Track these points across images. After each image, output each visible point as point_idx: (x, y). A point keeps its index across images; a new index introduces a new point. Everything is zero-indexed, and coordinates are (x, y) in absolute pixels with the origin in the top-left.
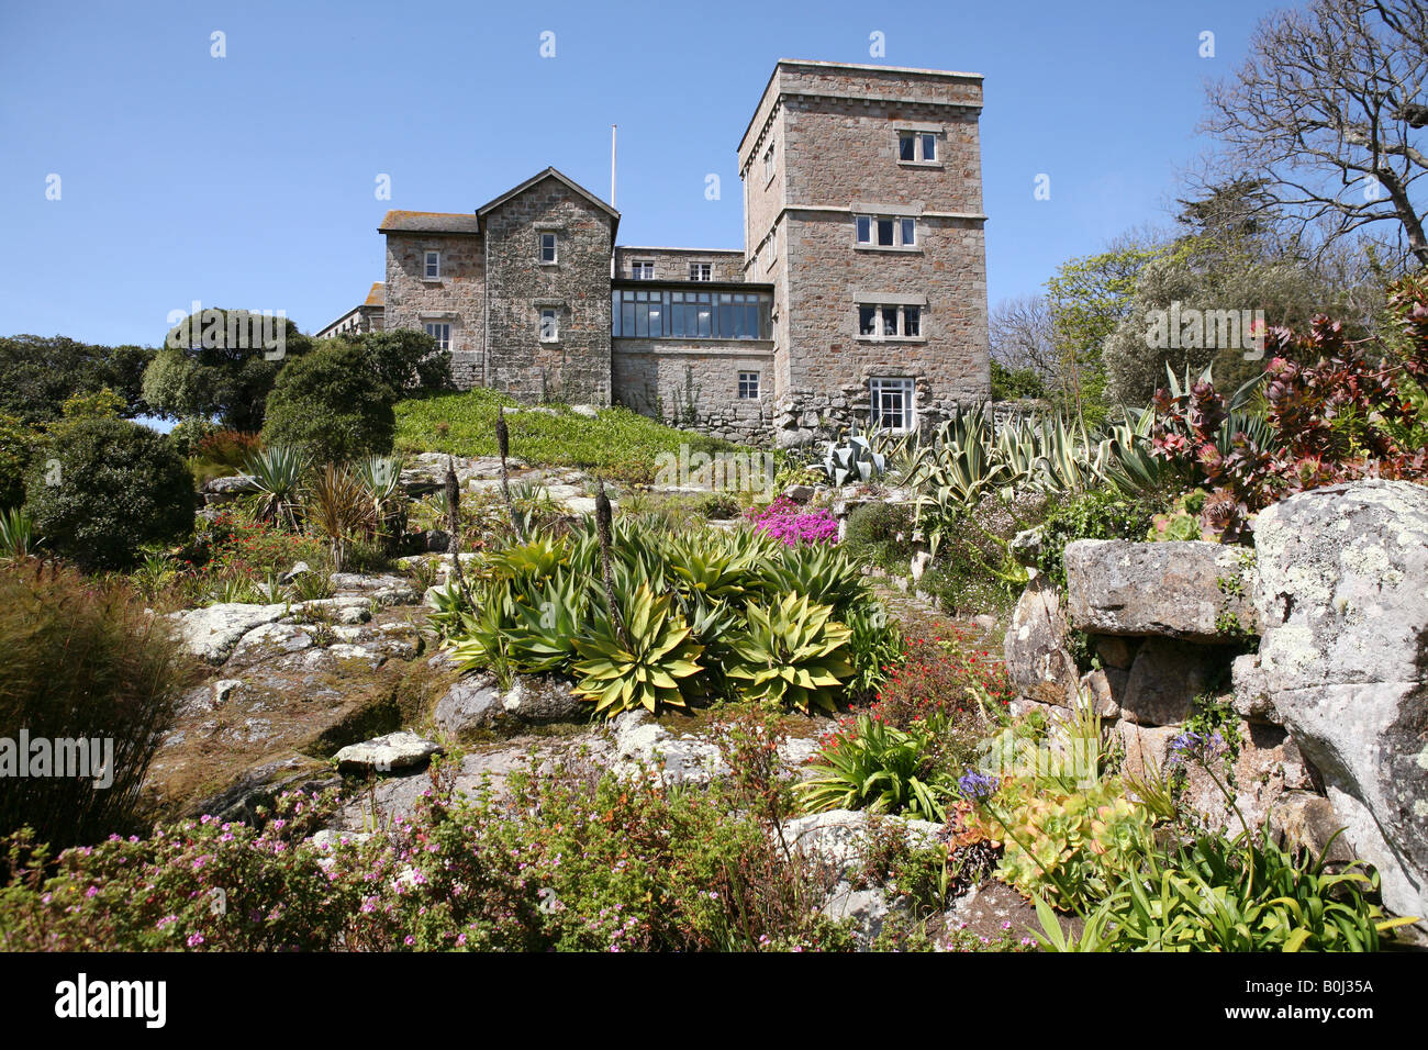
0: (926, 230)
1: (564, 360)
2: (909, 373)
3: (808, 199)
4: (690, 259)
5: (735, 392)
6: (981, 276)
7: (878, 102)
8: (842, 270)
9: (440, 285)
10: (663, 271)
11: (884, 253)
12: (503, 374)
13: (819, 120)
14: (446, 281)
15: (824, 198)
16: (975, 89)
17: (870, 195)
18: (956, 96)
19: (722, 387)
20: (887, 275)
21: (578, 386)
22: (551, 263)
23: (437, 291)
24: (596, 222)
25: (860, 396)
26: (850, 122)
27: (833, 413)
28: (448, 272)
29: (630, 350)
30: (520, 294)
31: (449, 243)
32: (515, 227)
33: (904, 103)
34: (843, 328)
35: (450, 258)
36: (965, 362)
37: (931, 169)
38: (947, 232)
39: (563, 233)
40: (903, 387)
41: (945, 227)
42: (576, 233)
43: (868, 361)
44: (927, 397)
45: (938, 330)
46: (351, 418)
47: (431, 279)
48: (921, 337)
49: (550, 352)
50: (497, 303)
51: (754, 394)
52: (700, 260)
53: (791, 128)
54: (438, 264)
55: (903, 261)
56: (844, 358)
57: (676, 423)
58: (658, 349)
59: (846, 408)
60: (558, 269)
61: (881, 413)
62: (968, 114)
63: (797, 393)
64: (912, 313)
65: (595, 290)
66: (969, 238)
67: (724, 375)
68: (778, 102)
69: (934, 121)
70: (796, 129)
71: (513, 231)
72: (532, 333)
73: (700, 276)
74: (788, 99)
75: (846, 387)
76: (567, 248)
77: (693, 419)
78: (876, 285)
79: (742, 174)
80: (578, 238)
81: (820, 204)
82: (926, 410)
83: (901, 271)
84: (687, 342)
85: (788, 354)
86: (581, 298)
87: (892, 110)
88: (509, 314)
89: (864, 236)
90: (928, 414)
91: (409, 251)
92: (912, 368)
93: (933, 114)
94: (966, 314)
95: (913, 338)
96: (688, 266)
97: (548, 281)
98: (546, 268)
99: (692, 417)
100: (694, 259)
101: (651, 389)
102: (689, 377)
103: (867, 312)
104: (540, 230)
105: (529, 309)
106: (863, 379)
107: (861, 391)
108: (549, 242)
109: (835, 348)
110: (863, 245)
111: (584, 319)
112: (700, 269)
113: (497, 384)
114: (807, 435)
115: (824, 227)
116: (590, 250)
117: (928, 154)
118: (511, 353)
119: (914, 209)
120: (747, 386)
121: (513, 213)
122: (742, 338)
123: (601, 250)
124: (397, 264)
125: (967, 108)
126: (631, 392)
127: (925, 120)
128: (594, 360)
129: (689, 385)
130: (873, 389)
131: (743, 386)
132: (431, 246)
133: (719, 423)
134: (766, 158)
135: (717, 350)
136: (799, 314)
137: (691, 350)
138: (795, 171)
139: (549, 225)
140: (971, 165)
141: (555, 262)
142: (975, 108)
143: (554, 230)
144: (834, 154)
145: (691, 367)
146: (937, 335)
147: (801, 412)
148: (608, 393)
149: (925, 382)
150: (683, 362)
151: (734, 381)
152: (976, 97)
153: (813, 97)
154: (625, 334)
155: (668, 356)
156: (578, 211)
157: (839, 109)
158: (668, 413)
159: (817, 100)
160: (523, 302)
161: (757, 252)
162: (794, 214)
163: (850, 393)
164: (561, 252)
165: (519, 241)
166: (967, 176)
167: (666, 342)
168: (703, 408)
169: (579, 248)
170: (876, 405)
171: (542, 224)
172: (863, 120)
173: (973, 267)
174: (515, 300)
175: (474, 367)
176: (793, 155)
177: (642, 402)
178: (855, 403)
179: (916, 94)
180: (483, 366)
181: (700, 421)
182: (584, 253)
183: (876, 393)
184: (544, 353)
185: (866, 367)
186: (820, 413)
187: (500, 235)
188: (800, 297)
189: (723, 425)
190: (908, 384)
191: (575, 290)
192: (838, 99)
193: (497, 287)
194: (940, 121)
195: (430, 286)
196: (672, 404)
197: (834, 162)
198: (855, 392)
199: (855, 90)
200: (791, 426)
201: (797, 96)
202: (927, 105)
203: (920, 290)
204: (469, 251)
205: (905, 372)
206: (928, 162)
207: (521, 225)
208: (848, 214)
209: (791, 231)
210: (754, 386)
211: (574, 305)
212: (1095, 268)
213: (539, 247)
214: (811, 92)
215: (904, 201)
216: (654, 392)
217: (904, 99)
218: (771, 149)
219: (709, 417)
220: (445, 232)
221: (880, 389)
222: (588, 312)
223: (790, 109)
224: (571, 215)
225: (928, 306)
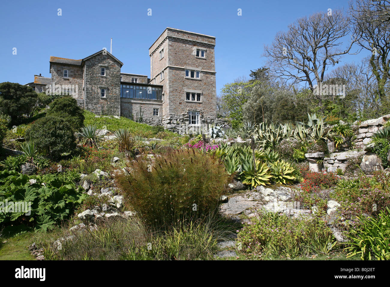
0: (202, 74)
1: (107, 103)
2: (198, 110)
3: (174, 64)
4: (132, 77)
5: (152, 114)
6: (215, 87)
7: (191, 41)
8: (182, 83)
9: (68, 80)
10: (124, 80)
11: (192, 80)
12: (90, 106)
13: (176, 44)
14: (69, 78)
15: (177, 64)
16: (214, 41)
17: (189, 65)
18: (209, 42)
19: (149, 112)
20: (193, 85)
21: (111, 110)
22: (104, 76)
23: (67, 81)
24: (116, 66)
25: (186, 116)
26: (184, 45)
27: (180, 120)
28: (71, 76)
29: (125, 101)
30: (95, 84)
31: (71, 68)
32: (94, 65)
33: (197, 42)
34: (182, 98)
35: (71, 72)
36: (211, 108)
37: (203, 59)
38: (207, 75)
39: (107, 68)
40: (196, 114)
41: (207, 74)
42: (111, 68)
43: (188, 107)
44: (202, 117)
45: (205, 100)
46: (76, 117)
47: (65, 78)
48: (201, 101)
49: (103, 101)
50: (88, 86)
51: (157, 115)
52: (135, 77)
53: (170, 45)
54: (68, 73)
55: (197, 82)
56: (182, 106)
57: (137, 121)
58: (132, 101)
59: (183, 119)
60: (106, 78)
61: (191, 120)
62: (212, 47)
63: (171, 115)
64: (199, 95)
65: (116, 84)
66: (212, 77)
67: (150, 109)
68: (166, 38)
69: (204, 47)
70: (171, 46)
71: (93, 66)
72: (98, 95)
73: (134, 82)
74: (169, 38)
75: (183, 113)
76: (108, 72)
77: (142, 121)
78: (190, 87)
79: (150, 55)
80: (111, 69)
81: (177, 66)
82: (202, 120)
83: (196, 85)
84: (140, 100)
85: (168, 104)
86: (112, 86)
87: (194, 44)
88: (92, 90)
89: (187, 75)
90: (203, 121)
91: (59, 69)
92: (199, 109)
93: (204, 45)
94: (211, 96)
95: (199, 102)
96: (131, 79)
97: (103, 81)
98: (102, 77)
99: (141, 120)
100: (133, 77)
101: (130, 112)
102: (141, 109)
103: (188, 95)
104: (101, 66)
105: (98, 88)
106: (187, 111)
107: (187, 115)
108: (103, 70)
109: (180, 103)
110: (187, 77)
111: (113, 92)
112: (134, 80)
113: (88, 109)
114: (173, 126)
115: (178, 72)
116: (115, 73)
117: (203, 56)
118: (92, 100)
119: (199, 69)
120: (155, 112)
121: (93, 61)
122: (154, 99)
123: (118, 73)
124: (55, 72)
125: (212, 45)
126: (126, 112)
127: (202, 47)
128: (116, 103)
129: (141, 111)
130: (189, 114)
131: (154, 112)
132: (66, 68)
133: (148, 122)
134: (160, 52)
135: (148, 102)
136: (171, 94)
137: (141, 102)
138: (171, 57)
139: (103, 65)
140: (213, 59)
141: (105, 75)
142: (213, 45)
143: (105, 67)
144: (180, 53)
145: (141, 107)
146: (205, 101)
147: (172, 120)
148: (120, 112)
149: (202, 113)
150: (139, 105)
151: (152, 111)
152: (214, 42)
153: (175, 38)
154: (123, 97)
155: (135, 103)
156: (111, 62)
157: (182, 42)
158: (135, 118)
159: (176, 39)
160: (96, 86)
161: (156, 77)
162: (170, 68)
163: (184, 115)
164: (107, 73)
165: (95, 69)
166: (212, 62)
167: (134, 100)
168: (144, 118)
169: (112, 72)
170: (190, 118)
171: (101, 65)
172: (187, 45)
173: (213, 84)
174: (94, 86)
175: (81, 104)
176: (170, 52)
177: (128, 116)
178: (185, 118)
179: (200, 40)
180: (84, 104)
181: (143, 121)
182: (113, 74)
183: (190, 115)
184: (102, 101)
185: (188, 109)
186: (177, 120)
187: (89, 67)
188: (171, 89)
189: (150, 122)
190: (198, 113)
191: (111, 84)
192: (181, 39)
193: (88, 81)
194: (205, 48)
195: (65, 79)
196: (136, 116)
197: (180, 55)
198: (185, 115)
199: (185, 37)
200: (170, 123)
201: (171, 37)
202: (203, 43)
203: (201, 90)
204: (77, 70)
205: (197, 110)
206: (203, 57)
207: (96, 65)
208: (184, 69)
209: (170, 72)
210: (157, 112)
211: (110, 88)
212: (233, 86)
213: (100, 71)
214: (175, 37)
215: (197, 67)
216: (131, 113)
217: (197, 41)
218: (163, 50)
219: (146, 120)
220: (70, 64)
221: (191, 114)
222: (114, 90)
223: (169, 40)
224: (110, 63)
225: (202, 94)
